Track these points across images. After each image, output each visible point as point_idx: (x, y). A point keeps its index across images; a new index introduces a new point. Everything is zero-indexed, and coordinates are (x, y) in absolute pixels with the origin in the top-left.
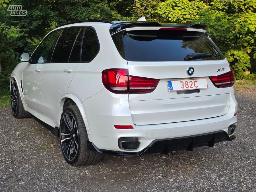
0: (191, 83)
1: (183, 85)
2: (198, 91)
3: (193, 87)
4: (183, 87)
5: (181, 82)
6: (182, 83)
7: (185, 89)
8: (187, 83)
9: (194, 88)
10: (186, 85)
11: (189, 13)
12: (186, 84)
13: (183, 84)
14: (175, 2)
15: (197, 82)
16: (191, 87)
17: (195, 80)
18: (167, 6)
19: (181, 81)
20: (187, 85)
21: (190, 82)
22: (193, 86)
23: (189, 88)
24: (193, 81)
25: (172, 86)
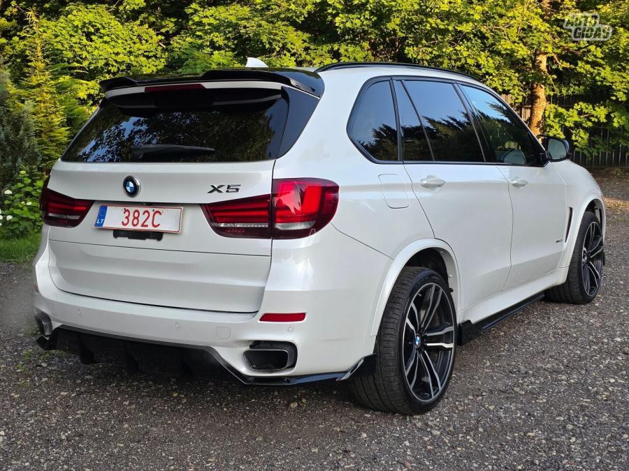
0: (146, 214)
1: (127, 218)
2: (158, 236)
3: (147, 226)
4: (125, 222)
5: (126, 211)
6: (127, 213)
7: (130, 227)
8: (136, 215)
9: (150, 228)
10: (135, 218)
11: (125, 49)
12: (134, 216)
13: (129, 215)
14: (94, 24)
15: (160, 214)
16: (143, 225)
17: (156, 210)
18: (72, 33)
19: (127, 208)
20: (137, 218)
21: (144, 214)
22: (149, 222)
23: (139, 227)
24: (150, 210)
25: (104, 218)
